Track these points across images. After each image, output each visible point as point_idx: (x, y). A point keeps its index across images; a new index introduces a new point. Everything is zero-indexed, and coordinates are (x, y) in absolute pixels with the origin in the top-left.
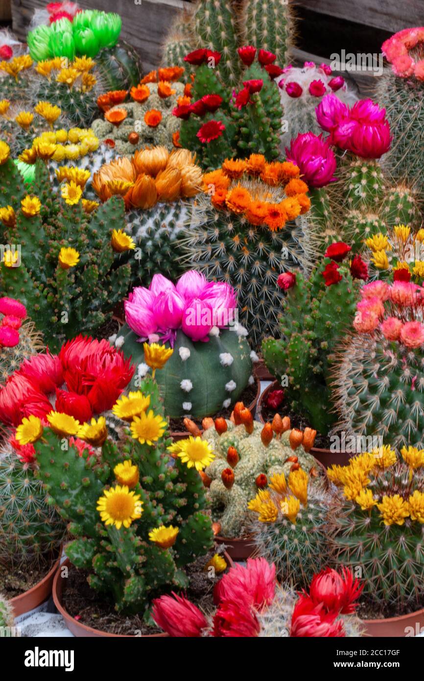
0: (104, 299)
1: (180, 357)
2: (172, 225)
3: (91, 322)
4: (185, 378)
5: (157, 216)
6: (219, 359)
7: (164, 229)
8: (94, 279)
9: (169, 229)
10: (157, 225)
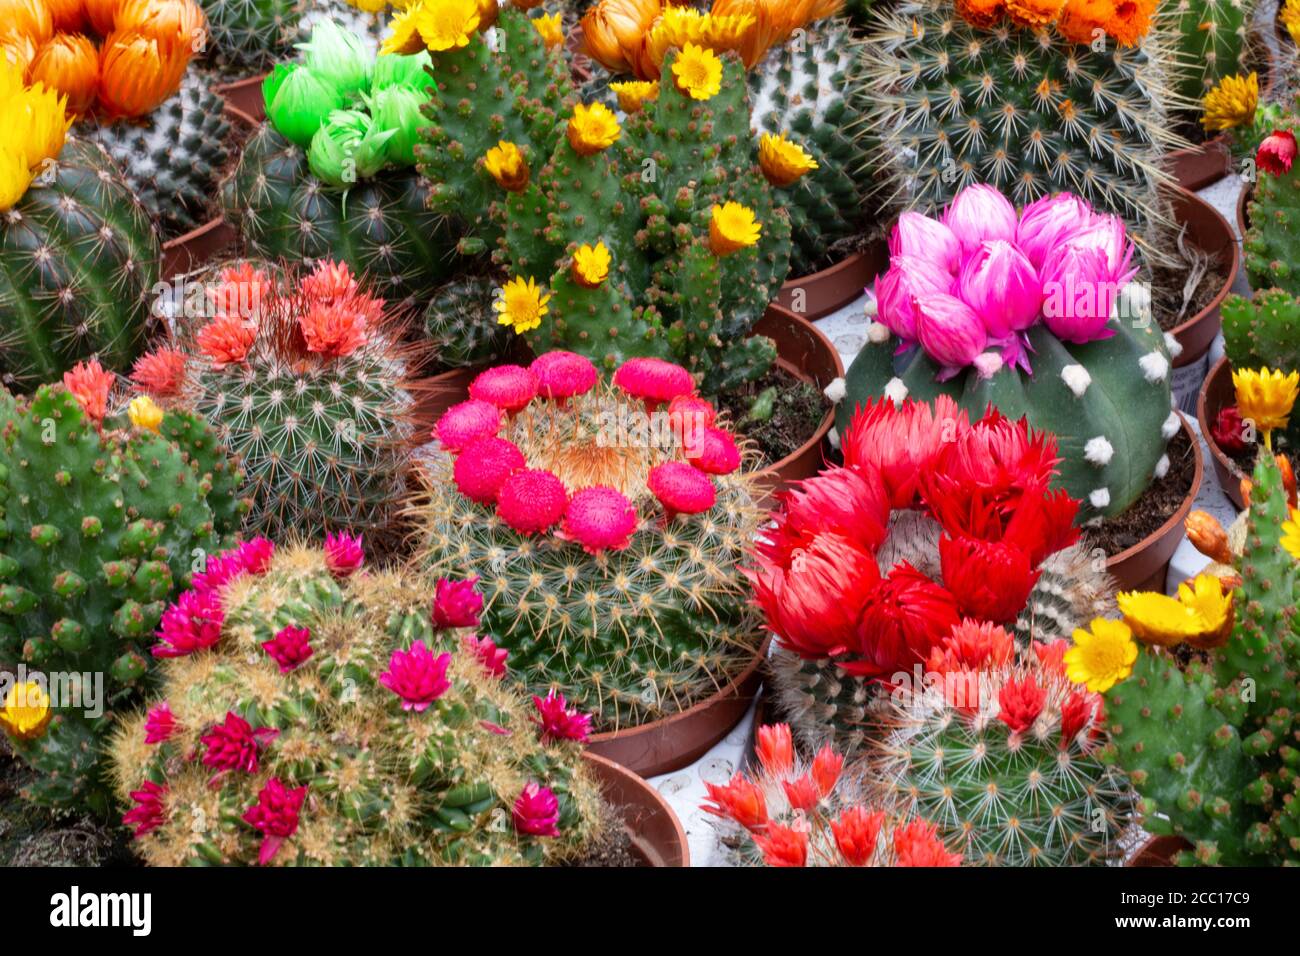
0: (762, 305)
1: (1069, 390)
2: (812, 92)
3: (746, 364)
4: (1093, 436)
5: (771, 84)
6: (1141, 371)
7: (797, 108)
8: (749, 262)
9: (807, 104)
10: (780, 99)
